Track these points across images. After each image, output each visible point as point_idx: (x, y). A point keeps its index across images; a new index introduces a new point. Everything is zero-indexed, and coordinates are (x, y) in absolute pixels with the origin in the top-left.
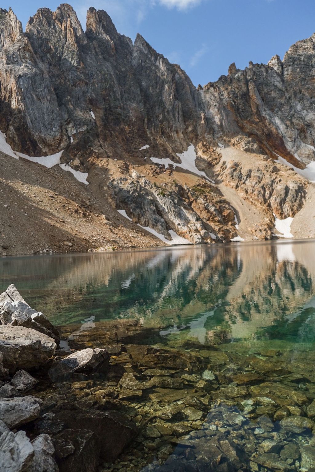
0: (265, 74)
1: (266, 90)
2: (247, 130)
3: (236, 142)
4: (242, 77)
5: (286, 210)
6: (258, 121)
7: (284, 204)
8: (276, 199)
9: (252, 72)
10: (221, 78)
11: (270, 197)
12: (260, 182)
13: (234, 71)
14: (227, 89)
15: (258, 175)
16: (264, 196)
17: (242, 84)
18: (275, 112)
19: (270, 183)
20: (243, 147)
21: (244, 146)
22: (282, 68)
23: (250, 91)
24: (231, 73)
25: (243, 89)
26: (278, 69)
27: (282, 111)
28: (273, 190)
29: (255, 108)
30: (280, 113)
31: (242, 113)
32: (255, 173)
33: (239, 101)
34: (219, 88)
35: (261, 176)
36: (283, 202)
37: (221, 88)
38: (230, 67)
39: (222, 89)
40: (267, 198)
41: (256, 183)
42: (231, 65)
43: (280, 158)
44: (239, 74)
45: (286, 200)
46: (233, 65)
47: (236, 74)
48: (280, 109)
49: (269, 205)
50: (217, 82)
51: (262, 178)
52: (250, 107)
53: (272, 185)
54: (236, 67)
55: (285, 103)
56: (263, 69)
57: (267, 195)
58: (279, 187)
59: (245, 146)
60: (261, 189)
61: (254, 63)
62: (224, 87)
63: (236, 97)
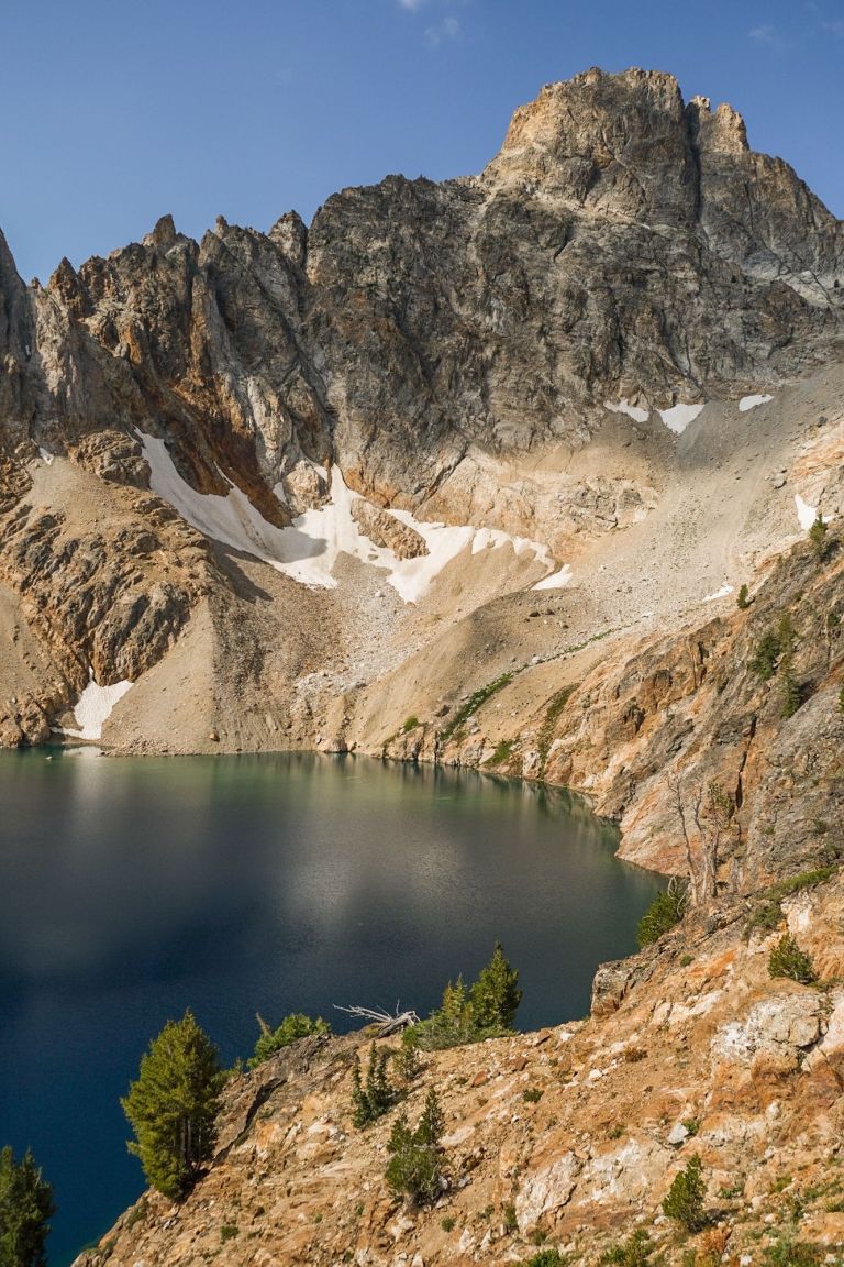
0: (248, 258)
1: (240, 302)
2: (165, 407)
3: (90, 449)
4: (182, 258)
5: (122, 662)
6: (202, 384)
7: (123, 644)
8: (105, 632)
9: (218, 246)
10: (128, 251)
11: (96, 623)
12: (85, 579)
13: (166, 238)
14: (136, 284)
15: (89, 558)
16: (83, 616)
17: (178, 278)
18: (254, 364)
19: (108, 584)
20: (102, 467)
21: (106, 463)
22: (305, 249)
23: (194, 300)
24: (159, 240)
25: (178, 292)
26: (292, 249)
27: (269, 366)
28: (110, 603)
29: (199, 350)
30: (264, 370)
31: (164, 357)
32: (83, 551)
33: (158, 322)
34: (116, 277)
35: (94, 562)
36: (120, 641)
37: (121, 277)
38: (158, 225)
39: (125, 282)
40: (88, 623)
41: (76, 580)
42: (162, 219)
43: (236, 490)
44: (178, 248)
45: (129, 634)
46: (167, 221)
47: (173, 245)
48: (265, 361)
49: (88, 645)
50: (118, 259)
51: (97, 567)
52: (188, 343)
53: (111, 591)
54: (173, 228)
55: (281, 346)
56: (246, 246)
57: (91, 618)
58: (127, 599)
59: (110, 464)
60: (80, 599)
61: (230, 224)
62: (129, 277)
63: (156, 312)
